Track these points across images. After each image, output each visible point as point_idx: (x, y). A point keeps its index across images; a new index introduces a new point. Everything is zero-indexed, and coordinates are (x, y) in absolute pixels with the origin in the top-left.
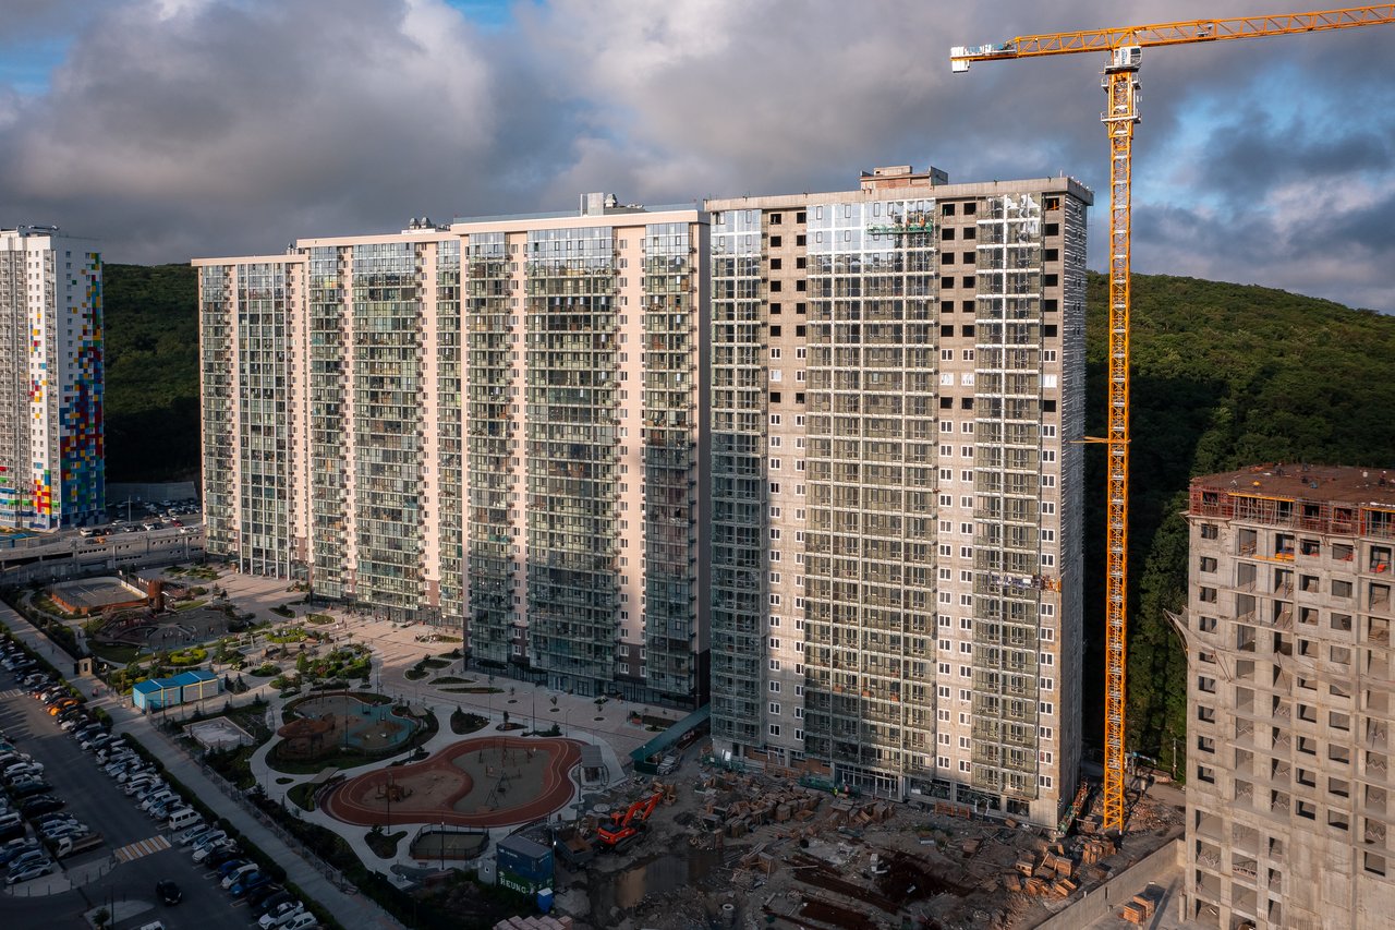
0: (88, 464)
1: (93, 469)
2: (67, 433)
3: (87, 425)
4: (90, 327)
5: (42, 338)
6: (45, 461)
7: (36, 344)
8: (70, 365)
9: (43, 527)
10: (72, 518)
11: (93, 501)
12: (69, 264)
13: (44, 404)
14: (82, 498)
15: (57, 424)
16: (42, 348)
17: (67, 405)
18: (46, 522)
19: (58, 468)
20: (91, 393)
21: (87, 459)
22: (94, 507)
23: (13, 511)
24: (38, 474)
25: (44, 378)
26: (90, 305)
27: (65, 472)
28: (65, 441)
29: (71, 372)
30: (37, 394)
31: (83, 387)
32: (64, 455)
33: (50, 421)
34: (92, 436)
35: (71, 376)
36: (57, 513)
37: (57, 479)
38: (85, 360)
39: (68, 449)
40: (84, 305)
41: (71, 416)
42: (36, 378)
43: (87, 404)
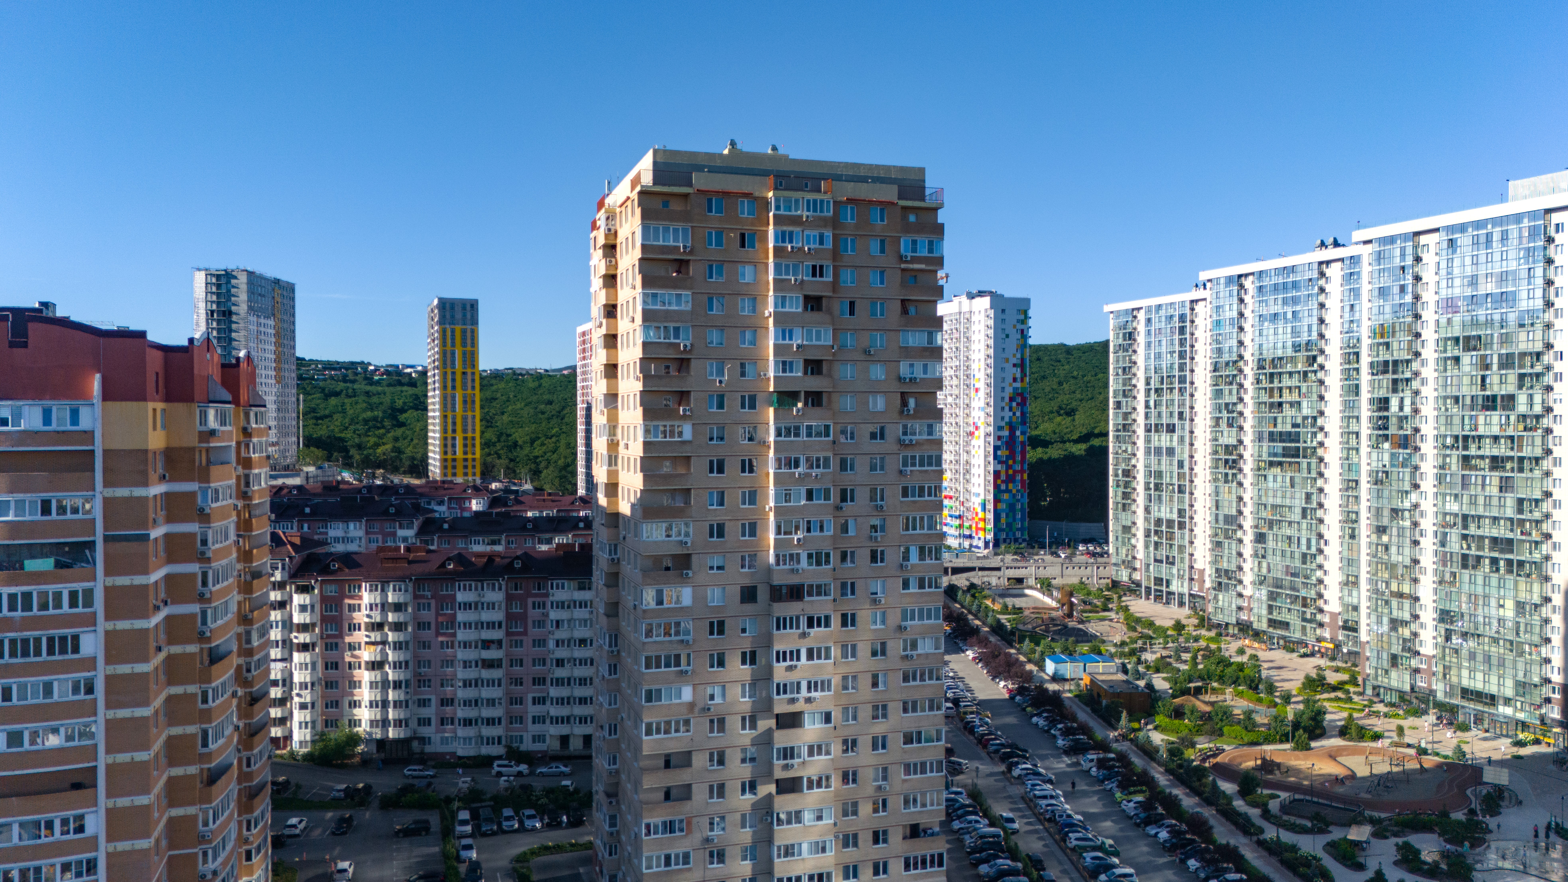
0: (1014, 496)
1: (1018, 501)
2: (999, 467)
3: (1014, 462)
4: (1018, 375)
5: (981, 385)
6: (981, 491)
7: (977, 390)
8: (1003, 409)
9: (979, 548)
10: (1001, 541)
11: (1018, 529)
12: (1003, 320)
13: (981, 442)
14: (1009, 525)
15: (991, 459)
16: (982, 394)
17: (999, 443)
18: (981, 544)
19: (991, 497)
20: (1018, 433)
21: (1014, 491)
22: (1018, 534)
23: (957, 533)
24: (976, 503)
25: (982, 419)
26: (1019, 356)
27: (996, 501)
28: (997, 474)
29: (1003, 414)
30: (977, 433)
31: (1012, 429)
32: (996, 486)
33: (986, 456)
34: (1018, 472)
35: (1003, 418)
36: (990, 537)
37: (990, 506)
38: (1014, 404)
39: (999, 482)
40: (1014, 356)
41: (1003, 453)
42: (976, 420)
43: (1014, 443)
